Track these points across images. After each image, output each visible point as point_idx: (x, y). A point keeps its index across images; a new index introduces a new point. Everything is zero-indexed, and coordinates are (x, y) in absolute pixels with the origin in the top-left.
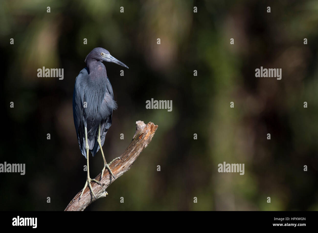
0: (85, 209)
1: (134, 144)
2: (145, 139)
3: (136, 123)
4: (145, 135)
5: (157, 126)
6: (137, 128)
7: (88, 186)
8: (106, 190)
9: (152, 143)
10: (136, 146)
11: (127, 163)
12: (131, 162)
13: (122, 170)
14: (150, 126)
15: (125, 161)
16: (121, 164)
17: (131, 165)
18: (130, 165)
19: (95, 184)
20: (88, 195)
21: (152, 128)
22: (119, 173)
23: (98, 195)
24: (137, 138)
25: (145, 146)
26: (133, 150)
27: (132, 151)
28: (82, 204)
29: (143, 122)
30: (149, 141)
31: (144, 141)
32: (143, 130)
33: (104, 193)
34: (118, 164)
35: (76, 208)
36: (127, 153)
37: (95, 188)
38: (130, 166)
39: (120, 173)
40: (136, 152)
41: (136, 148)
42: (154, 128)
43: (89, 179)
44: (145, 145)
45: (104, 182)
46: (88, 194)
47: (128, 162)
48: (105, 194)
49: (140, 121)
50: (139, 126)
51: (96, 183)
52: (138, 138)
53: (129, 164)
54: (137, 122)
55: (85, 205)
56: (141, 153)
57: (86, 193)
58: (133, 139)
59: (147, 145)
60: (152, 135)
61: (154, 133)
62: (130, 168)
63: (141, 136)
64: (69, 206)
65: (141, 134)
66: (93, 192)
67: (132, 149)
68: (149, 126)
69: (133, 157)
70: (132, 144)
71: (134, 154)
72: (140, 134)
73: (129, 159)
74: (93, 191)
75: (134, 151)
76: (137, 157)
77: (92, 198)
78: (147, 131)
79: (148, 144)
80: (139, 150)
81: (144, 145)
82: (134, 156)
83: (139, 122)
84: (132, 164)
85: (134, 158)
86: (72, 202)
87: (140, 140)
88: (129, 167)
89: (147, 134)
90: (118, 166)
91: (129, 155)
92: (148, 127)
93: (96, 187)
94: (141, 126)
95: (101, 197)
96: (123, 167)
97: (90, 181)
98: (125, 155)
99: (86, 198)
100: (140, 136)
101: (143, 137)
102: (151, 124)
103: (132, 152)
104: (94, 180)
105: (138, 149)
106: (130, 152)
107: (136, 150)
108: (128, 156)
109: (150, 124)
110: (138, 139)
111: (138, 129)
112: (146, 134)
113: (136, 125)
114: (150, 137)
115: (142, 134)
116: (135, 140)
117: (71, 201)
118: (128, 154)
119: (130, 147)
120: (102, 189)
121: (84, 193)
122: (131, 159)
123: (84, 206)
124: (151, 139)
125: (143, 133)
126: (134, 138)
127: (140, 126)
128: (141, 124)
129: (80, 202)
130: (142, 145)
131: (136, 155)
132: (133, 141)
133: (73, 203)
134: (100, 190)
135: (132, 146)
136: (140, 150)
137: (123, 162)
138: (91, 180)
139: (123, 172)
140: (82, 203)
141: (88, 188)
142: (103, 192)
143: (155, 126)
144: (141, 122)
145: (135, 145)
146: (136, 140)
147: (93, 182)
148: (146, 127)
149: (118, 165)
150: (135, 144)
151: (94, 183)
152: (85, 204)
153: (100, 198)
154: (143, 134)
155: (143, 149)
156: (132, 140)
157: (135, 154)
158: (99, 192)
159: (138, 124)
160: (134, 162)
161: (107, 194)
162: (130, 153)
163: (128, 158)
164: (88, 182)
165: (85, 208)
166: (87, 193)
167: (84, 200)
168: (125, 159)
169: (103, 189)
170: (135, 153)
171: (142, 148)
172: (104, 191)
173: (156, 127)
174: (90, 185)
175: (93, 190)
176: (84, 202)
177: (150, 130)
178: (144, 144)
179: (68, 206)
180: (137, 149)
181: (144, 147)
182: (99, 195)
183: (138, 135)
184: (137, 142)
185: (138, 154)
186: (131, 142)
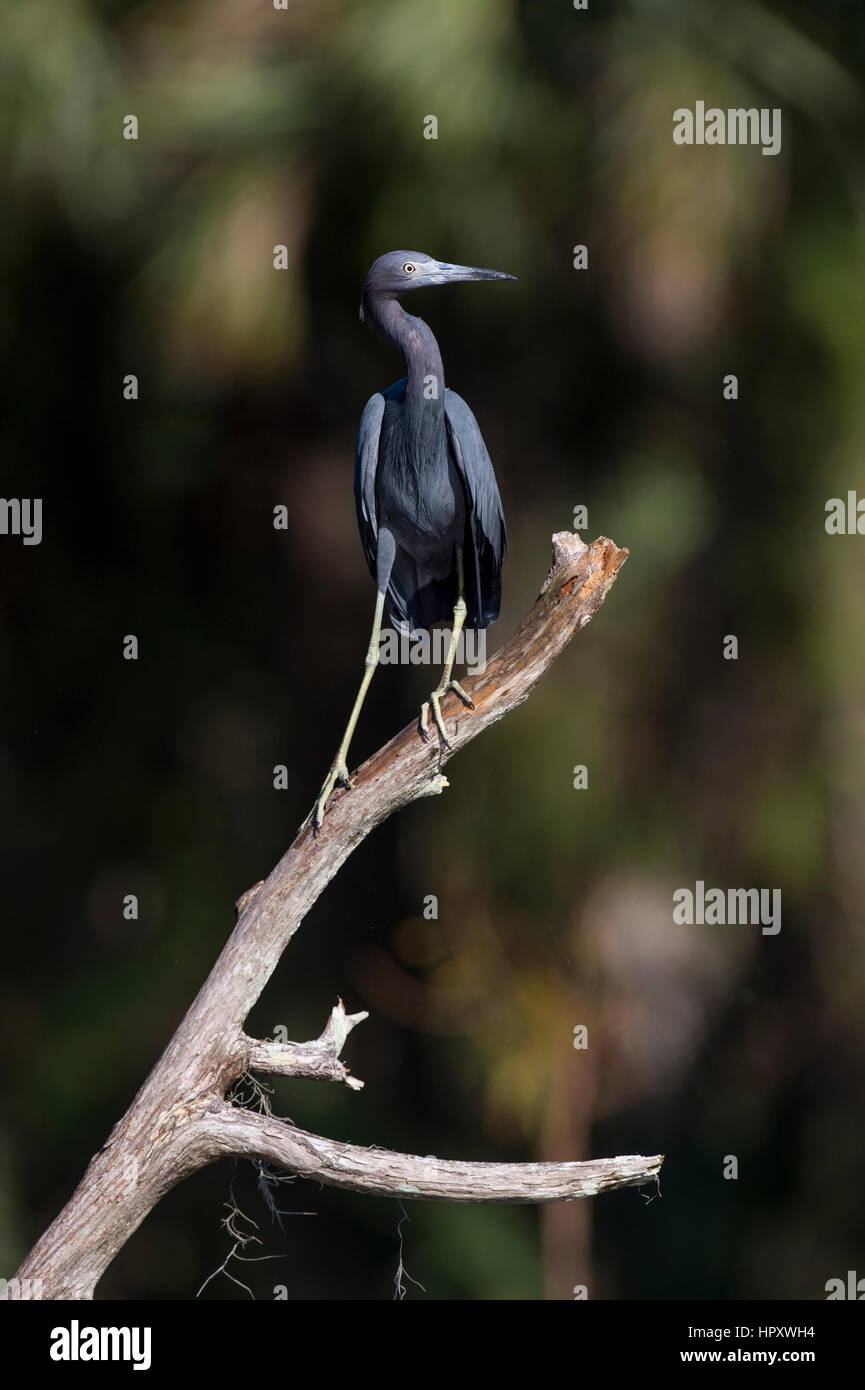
0: (368, 836)
1: (542, 614)
2: (584, 594)
3: (554, 540)
4: (581, 584)
5: (627, 551)
6: (554, 556)
8: (444, 771)
9: (606, 610)
10: (550, 620)
11: (517, 677)
12: (533, 676)
13: (501, 703)
14: (602, 551)
15: (512, 672)
16: (498, 683)
17: (531, 686)
18: (527, 685)
19: (403, 750)
21: (606, 556)
22: (489, 713)
23: (414, 789)
24: (554, 590)
25: (583, 620)
26: (541, 632)
27: (536, 636)
28: (359, 817)
29: (576, 536)
30: (595, 604)
31: (580, 602)
32: (575, 564)
33: (436, 779)
34: (485, 681)
35: (337, 831)
36: (519, 643)
37: (403, 762)
38: (528, 689)
39: (493, 714)
40: (550, 640)
41: (551, 626)
42: (613, 557)
44: (581, 617)
45: (435, 743)
47: (521, 673)
48: (440, 783)
49: (566, 532)
50: (562, 551)
52: (560, 590)
53: (526, 682)
54: (556, 538)
55: (368, 821)
56: (569, 647)
57: (374, 780)
58: (541, 596)
59: (588, 616)
60: (608, 584)
61: (614, 578)
62: (527, 696)
63: (570, 585)
65: (569, 577)
67: (536, 630)
68: (597, 551)
69: (541, 659)
70: (537, 611)
71: (543, 648)
72: (564, 579)
73: (525, 665)
75: (543, 636)
76: (553, 659)
78: (589, 569)
79: (591, 615)
80: (562, 634)
81: (578, 617)
82: (542, 655)
83: (564, 535)
84: (536, 683)
85: (543, 662)
87: (566, 600)
88: (525, 692)
89: (591, 578)
90: (487, 689)
91: (526, 649)
92: (593, 553)
93: (408, 759)
94: (571, 552)
95: (425, 794)
96: (505, 693)
98: (511, 651)
99: (373, 798)
100: (567, 583)
101: (575, 591)
102: (606, 544)
103: (536, 642)
105: (558, 632)
106: (529, 640)
107: (548, 635)
108: (522, 655)
109: (601, 543)
110: (556, 594)
111: (559, 559)
112: (588, 577)
113: (553, 546)
114: (599, 590)
115: (573, 578)
116: (546, 599)
118: (522, 646)
119: (528, 621)
120: (428, 765)
122: (531, 665)
123: (366, 823)
124: (603, 598)
125: (578, 574)
126: (543, 591)
127: (565, 550)
128: (569, 544)
129: (353, 809)
130: (572, 617)
131: (551, 650)
132: (541, 603)
134: (422, 769)
135: (538, 618)
136: (565, 634)
137: (504, 674)
139: (502, 710)
142: (432, 777)
143: (617, 550)
144: (570, 535)
145: (545, 617)
146: (551, 598)
148: (587, 555)
149: (486, 685)
150: (547, 612)
152: (369, 817)
153: (421, 799)
154: (576, 577)
155: (574, 631)
156: (537, 597)
157: (548, 647)
158: (418, 777)
159: (559, 544)
160: (541, 677)
161: (447, 784)
162: (531, 642)
163: (523, 662)
165: (367, 830)
167: (367, 805)
168: (510, 664)
169: (431, 766)
170: (547, 643)
171: (572, 628)
172: (436, 774)
173: (621, 555)
176: (366, 810)
177: (600, 564)
178: (578, 615)
180: (554, 628)
181: (578, 625)
182: (418, 786)
183: (557, 582)
184: (553, 607)
185: (558, 649)
186: (533, 605)
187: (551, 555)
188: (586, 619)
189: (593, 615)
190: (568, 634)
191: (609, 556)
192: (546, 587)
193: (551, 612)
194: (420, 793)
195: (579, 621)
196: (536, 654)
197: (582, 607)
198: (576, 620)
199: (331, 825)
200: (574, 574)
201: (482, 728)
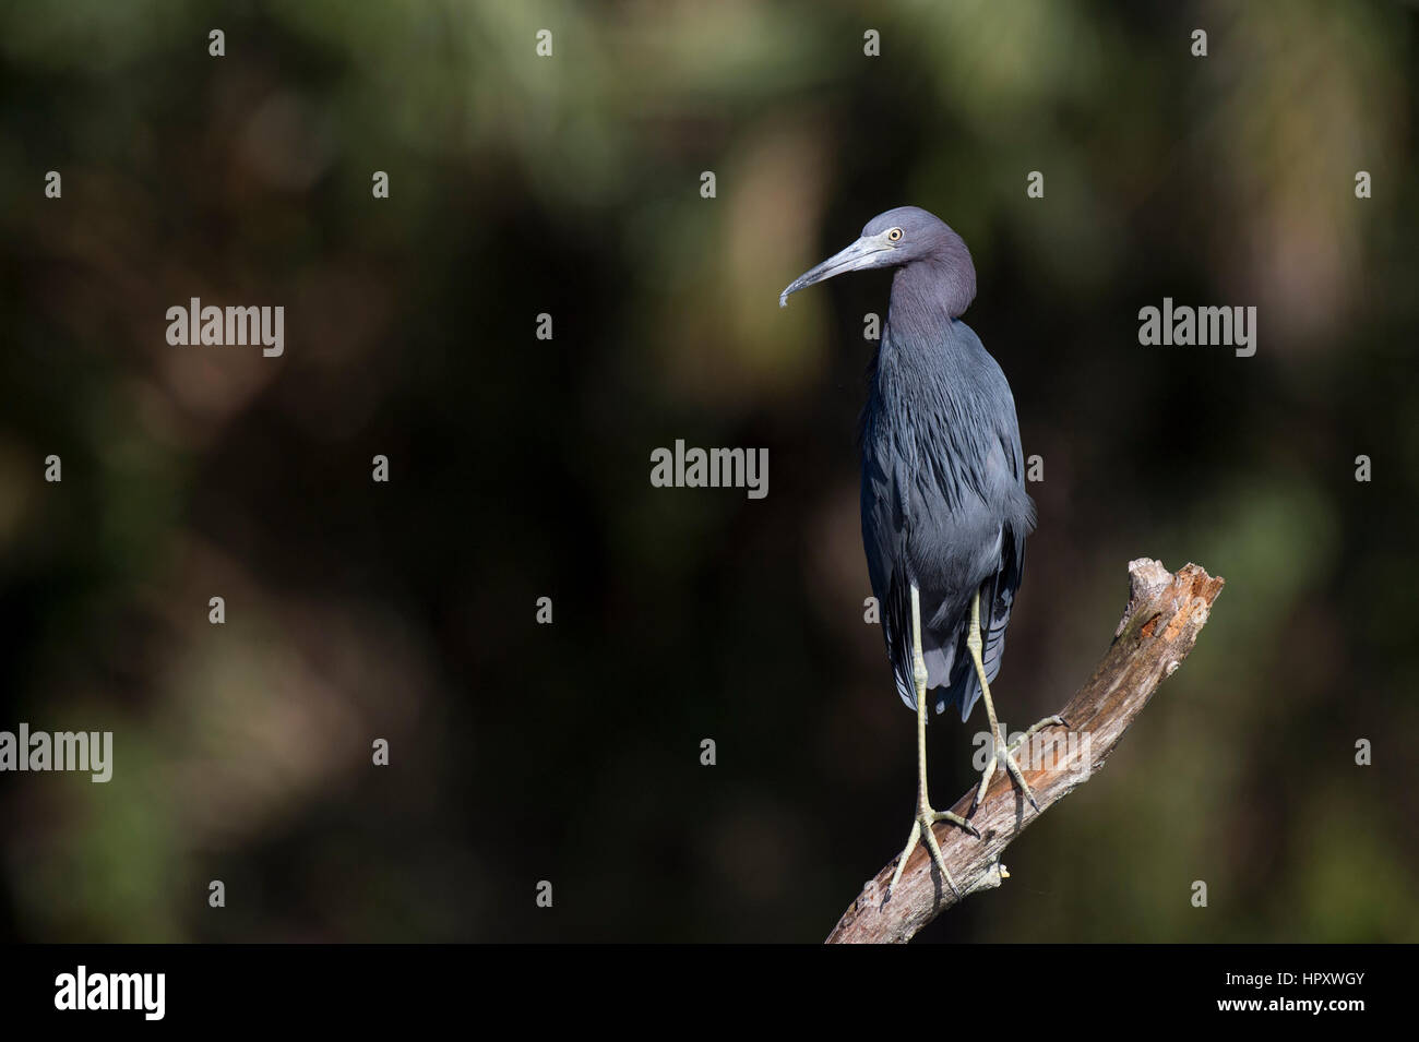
0: (911, 938)
1: (1118, 660)
2: (1169, 636)
3: (1131, 569)
4: (1166, 622)
5: (1222, 581)
6: (1131, 589)
7: (924, 841)
8: (1003, 858)
9: (1198, 654)
10: (1128, 668)
12: (1110, 738)
13: (1070, 773)
14: (1190, 581)
17: (1107, 750)
18: (1102, 749)
19: (951, 833)
20: (923, 881)
21: (1197, 588)
22: (1055, 785)
23: (966, 881)
24: (1132, 631)
25: (1169, 668)
26: (1117, 683)
27: (1112, 689)
28: (900, 918)
29: (1158, 563)
30: (1184, 646)
31: (1166, 645)
32: (1158, 597)
33: (994, 869)
35: (873, 934)
36: (1091, 698)
37: (952, 848)
38: (1104, 754)
39: (1061, 786)
40: (1130, 692)
41: (1129, 677)
42: (1205, 589)
43: (927, 812)
44: (1167, 663)
45: (991, 824)
46: (922, 876)
47: (1096, 733)
48: (995, 876)
49: (1146, 559)
50: (1141, 582)
51: (958, 829)
52: (1139, 631)
53: (1100, 746)
54: (1133, 566)
55: (910, 921)
56: (1152, 700)
57: (915, 873)
58: (1116, 639)
59: (1176, 663)
60: (1200, 618)
61: (1207, 613)
62: (1102, 763)
63: (1152, 624)
64: (843, 927)
65: (1151, 615)
66: (947, 865)
67: (1112, 681)
68: (1185, 581)
69: (1119, 717)
70: (1112, 657)
71: (1120, 703)
72: (1144, 617)
73: (1100, 724)
74: (945, 860)
75: (1121, 688)
76: (1134, 716)
77: (939, 895)
78: (1175, 605)
79: (1179, 661)
80: (1144, 685)
81: (1163, 664)
82: (1120, 712)
83: (1143, 562)
84: (1113, 746)
85: (1121, 720)
86: (856, 908)
87: (1148, 643)
88: (1101, 758)
89: (1178, 615)
91: (1100, 705)
92: (1179, 583)
93: (958, 845)
94: (1152, 583)
95: (979, 887)
97: (929, 822)
98: (1082, 707)
99: (915, 894)
100: (1149, 622)
101: (1159, 631)
102: (1195, 572)
103: (1112, 695)
104: (949, 814)
105: (1139, 682)
106: (1103, 693)
107: (1127, 687)
108: (1094, 712)
109: (1189, 571)
110: (1136, 636)
111: (1137, 593)
112: (1174, 614)
113: (1130, 576)
114: (1189, 628)
115: (1156, 616)
116: (1123, 642)
117: (853, 906)
118: (1094, 701)
119: (1102, 671)
120: (982, 852)
121: (908, 869)
122: (1107, 724)
123: (905, 925)
124: (1194, 639)
125: (1161, 610)
126: (1118, 633)
127: (1146, 581)
128: (1149, 574)
129: (891, 909)
130: (1156, 664)
131: (1132, 705)
132: (1117, 647)
133: (859, 915)
134: (975, 857)
135: (1113, 666)
136: (1147, 685)
138: (934, 817)
139: (1071, 781)
140: (898, 912)
141: (923, 849)
142: (987, 867)
143: (1210, 579)
144: (1151, 562)
145: (1122, 665)
146: (1130, 641)
147: (943, 824)
148: (1172, 586)
150: (1125, 658)
151: (949, 827)
152: (911, 918)
153: (975, 893)
154: (1160, 614)
155: (1159, 681)
156: (1112, 640)
157: (1126, 703)
158: (971, 867)
159: (1137, 574)
160: (1119, 739)
161: (1007, 874)
162: (1106, 696)
163: (1097, 720)
164: (922, 823)
165: (910, 933)
166: (920, 872)
167: (908, 903)
168: (1080, 724)
169: (986, 853)
170: (1126, 697)
171: (1156, 678)
172: (992, 863)
173: (1215, 585)
174: (932, 838)
175: (946, 856)
176: (908, 908)
177: (1189, 597)
178: (1163, 661)
179: (838, 928)
180: (1134, 678)
181: (1164, 673)
182: (971, 878)
183: (1137, 621)
184: (1132, 652)
185: (1139, 704)
186: (1107, 651)
187: (1128, 588)
188: (1173, 666)
189: (1181, 660)
190: (1152, 684)
191: (1200, 587)
192: (1122, 627)
193: (1130, 659)
194: (974, 887)
195: (1165, 668)
196: (1112, 711)
197: (1167, 651)
198: (1160, 668)
199: (864, 929)
200: (1157, 611)
201: (1048, 804)
